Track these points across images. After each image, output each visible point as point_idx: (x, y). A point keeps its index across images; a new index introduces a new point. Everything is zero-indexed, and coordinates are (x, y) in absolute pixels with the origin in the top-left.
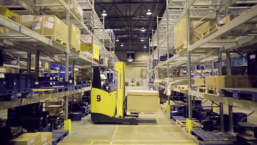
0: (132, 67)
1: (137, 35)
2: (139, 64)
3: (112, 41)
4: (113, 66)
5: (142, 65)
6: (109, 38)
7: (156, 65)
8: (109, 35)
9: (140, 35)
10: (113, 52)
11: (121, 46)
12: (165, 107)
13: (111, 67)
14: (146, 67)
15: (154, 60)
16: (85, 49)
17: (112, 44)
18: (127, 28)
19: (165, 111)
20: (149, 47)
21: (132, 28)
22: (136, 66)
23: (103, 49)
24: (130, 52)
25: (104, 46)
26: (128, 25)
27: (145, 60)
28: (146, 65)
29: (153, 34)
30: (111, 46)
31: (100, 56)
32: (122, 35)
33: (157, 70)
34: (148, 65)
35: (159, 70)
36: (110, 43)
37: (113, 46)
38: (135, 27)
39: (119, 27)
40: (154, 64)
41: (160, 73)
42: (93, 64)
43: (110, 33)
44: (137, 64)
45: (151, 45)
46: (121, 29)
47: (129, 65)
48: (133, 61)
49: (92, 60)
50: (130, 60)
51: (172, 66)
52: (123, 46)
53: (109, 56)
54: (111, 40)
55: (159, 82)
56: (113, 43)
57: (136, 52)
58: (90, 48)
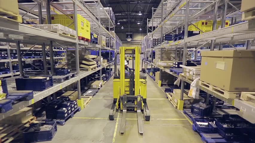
0: (130, 45)
1: (134, 19)
2: (135, 43)
3: (112, 20)
4: (113, 45)
5: (138, 44)
6: (108, 16)
7: (155, 45)
8: (108, 14)
9: (137, 19)
10: (114, 32)
11: (122, 28)
12: (176, 102)
13: (111, 46)
14: (141, 45)
15: (154, 40)
16: (66, 24)
17: (111, 24)
18: (126, 12)
19: (175, 106)
20: (147, 27)
21: (130, 12)
22: (133, 45)
23: (99, 26)
24: (129, 33)
25: (100, 23)
26: (127, 10)
27: (141, 40)
28: (141, 44)
29: (153, 12)
30: (111, 26)
31: (91, 34)
32: (122, 19)
33: (160, 51)
34: (143, 44)
35: (162, 50)
36: (110, 22)
37: (113, 26)
38: (133, 11)
39: (121, 12)
40: (154, 43)
41: (163, 54)
42: (80, 44)
43: (110, 12)
44: (134, 43)
45: (150, 25)
46: (121, 13)
47: (128, 44)
48: (132, 40)
49: (75, 39)
50: (129, 40)
51: (176, 47)
52: (123, 28)
53: (108, 36)
54: (109, 18)
55: (163, 65)
56: (113, 22)
57: (133, 34)
58: (71, 21)
